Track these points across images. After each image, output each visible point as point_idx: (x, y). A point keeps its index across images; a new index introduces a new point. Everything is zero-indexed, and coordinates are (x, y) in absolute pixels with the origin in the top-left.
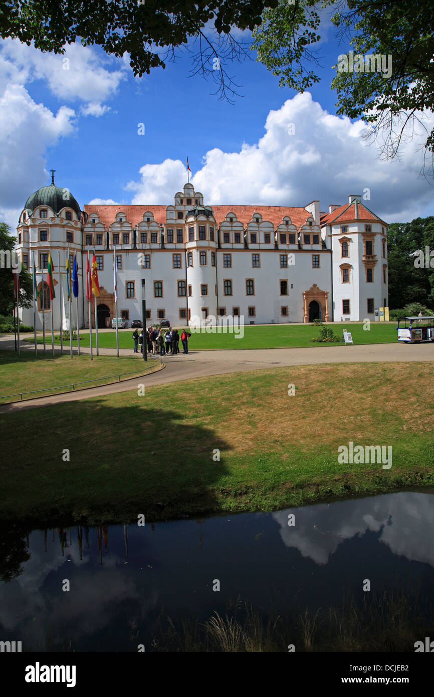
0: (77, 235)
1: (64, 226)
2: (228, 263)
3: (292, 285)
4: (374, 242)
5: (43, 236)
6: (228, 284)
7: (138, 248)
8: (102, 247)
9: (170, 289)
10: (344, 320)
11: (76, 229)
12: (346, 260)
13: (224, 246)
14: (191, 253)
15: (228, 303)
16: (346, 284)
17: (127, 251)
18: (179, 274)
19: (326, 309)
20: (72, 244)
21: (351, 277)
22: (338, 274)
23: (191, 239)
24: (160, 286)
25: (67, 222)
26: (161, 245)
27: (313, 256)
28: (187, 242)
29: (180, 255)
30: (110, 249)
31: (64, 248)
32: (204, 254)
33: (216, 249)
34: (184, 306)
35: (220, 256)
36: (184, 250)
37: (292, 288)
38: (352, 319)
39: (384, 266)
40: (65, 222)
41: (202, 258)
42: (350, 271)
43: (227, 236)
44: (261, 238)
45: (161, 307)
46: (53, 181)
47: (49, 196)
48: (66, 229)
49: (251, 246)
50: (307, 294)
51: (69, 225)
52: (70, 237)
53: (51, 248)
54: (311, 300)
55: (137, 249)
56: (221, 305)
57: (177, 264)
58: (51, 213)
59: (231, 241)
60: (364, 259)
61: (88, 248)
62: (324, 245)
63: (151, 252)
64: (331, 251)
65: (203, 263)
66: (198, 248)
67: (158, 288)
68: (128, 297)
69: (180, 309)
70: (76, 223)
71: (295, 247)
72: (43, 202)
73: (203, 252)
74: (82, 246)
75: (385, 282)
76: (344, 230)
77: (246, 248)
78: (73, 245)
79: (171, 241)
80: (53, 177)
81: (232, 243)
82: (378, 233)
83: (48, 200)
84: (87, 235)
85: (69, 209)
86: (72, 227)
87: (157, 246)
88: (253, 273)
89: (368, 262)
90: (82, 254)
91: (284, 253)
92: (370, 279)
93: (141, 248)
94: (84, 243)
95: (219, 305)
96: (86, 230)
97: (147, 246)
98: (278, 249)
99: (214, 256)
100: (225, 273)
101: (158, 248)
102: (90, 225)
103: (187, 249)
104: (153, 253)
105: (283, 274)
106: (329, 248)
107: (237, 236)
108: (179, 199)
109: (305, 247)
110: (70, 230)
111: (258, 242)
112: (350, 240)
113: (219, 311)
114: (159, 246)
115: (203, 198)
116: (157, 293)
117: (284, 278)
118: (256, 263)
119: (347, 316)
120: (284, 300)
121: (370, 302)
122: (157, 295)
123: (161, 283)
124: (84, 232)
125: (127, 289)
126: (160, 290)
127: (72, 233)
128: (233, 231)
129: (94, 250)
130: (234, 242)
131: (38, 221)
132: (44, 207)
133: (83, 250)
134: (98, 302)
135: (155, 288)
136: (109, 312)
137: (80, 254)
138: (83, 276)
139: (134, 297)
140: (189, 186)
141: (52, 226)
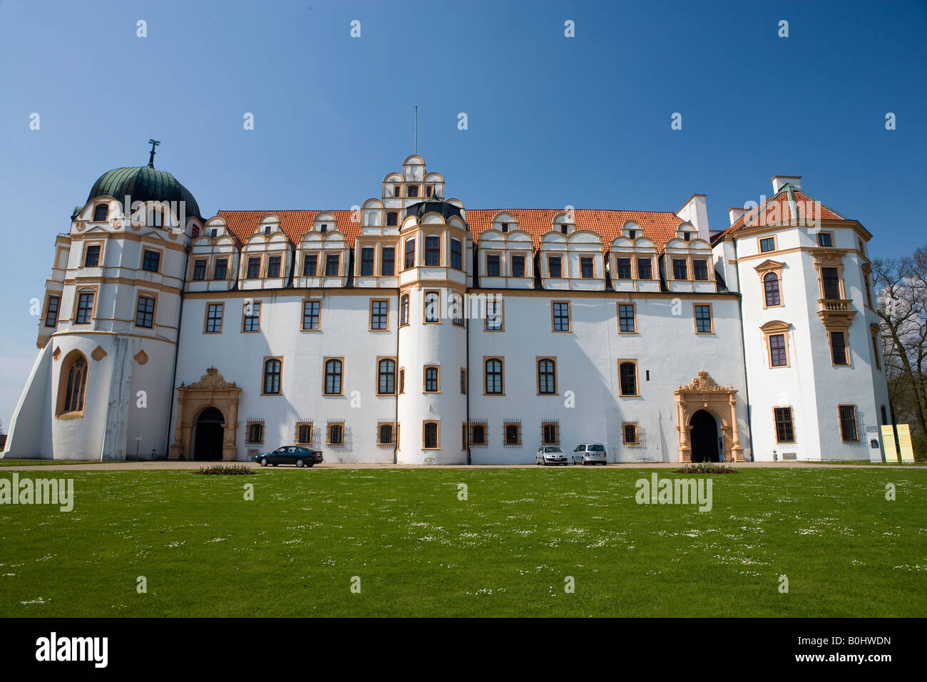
0: (173, 260)
1: (139, 238)
3: (648, 372)
4: (843, 270)
5: (91, 257)
6: (495, 368)
7: (295, 286)
8: (222, 285)
9: (360, 377)
10: (780, 458)
11: (169, 245)
12: (774, 314)
13: (485, 282)
14: (407, 296)
15: (493, 413)
16: (779, 371)
17: (274, 292)
18: (383, 345)
19: (734, 429)
20: (155, 275)
21: (791, 353)
22: (758, 347)
23: (409, 265)
24: (338, 371)
26: (346, 280)
27: (696, 306)
28: (400, 273)
29: (387, 301)
30: (240, 289)
31: (134, 282)
33: (468, 289)
34: (388, 418)
36: (396, 292)
37: (648, 379)
38: (800, 457)
40: (144, 231)
42: (788, 338)
43: (494, 262)
44: (572, 267)
45: (336, 418)
46: (152, 160)
47: (122, 180)
48: (143, 243)
49: (549, 284)
50: (684, 394)
51: (154, 236)
52: (152, 261)
53: (103, 280)
54: (695, 408)
55: (293, 288)
56: (477, 417)
57: (378, 321)
58: (114, 212)
59: (503, 272)
60: (821, 307)
61: (196, 286)
62: (720, 282)
63: (324, 296)
64: (738, 296)
66: (422, 283)
67: (333, 373)
68: (265, 392)
69: (379, 424)
70: (173, 234)
71: (655, 287)
72: (108, 191)
74: (184, 281)
76: (767, 246)
77: (539, 288)
78: (156, 278)
79: (367, 271)
80: (153, 153)
81: (506, 277)
82: (852, 251)
83: (118, 188)
84: (197, 261)
86: (162, 241)
87: (336, 283)
89: (830, 316)
90: (183, 298)
91: (627, 301)
92: (839, 357)
93: (303, 285)
94: (190, 276)
95: (471, 417)
96: (196, 250)
97: (314, 283)
98: (614, 292)
101: (340, 286)
102: (205, 241)
103: (401, 287)
104: (327, 298)
105: (625, 348)
106: (732, 288)
107: (518, 263)
108: (391, 187)
109: (675, 286)
110: (154, 247)
111: (566, 276)
112: (782, 267)
113: (471, 431)
114: (343, 282)
115: (443, 182)
116: (330, 384)
117: (628, 356)
118: (561, 320)
119: (787, 448)
120: (629, 408)
121: (848, 416)
122: (330, 390)
123: (341, 362)
124: (193, 254)
125: (266, 374)
126: (337, 378)
127: (159, 254)
128: (509, 251)
129: (206, 290)
130: (509, 275)
131: (88, 227)
132: (103, 201)
133: (186, 290)
134: (198, 403)
135: (327, 374)
136: (222, 425)
137: (175, 298)
138: (177, 344)
139: (278, 393)
140: (415, 161)
141: (112, 236)
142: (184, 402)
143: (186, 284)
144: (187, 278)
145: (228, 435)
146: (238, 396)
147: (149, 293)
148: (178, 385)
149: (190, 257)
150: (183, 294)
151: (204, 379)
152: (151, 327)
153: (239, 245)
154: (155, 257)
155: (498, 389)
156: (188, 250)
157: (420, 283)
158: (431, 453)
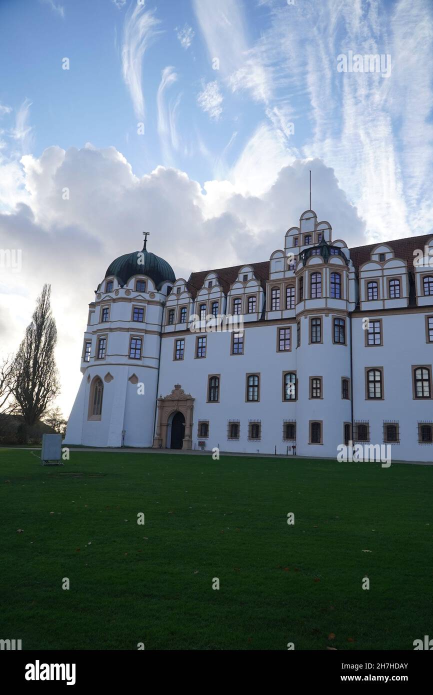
0: (153, 314)
1: (130, 300)
2: (376, 337)
5: (105, 315)
6: (375, 377)
9: (271, 386)
11: (149, 302)
13: (365, 307)
14: (300, 324)
15: (374, 414)
20: (142, 324)
23: (300, 298)
24: (257, 383)
25: (138, 294)
26: (260, 315)
29: (289, 328)
31: (128, 330)
32: (319, 323)
34: (290, 418)
36: (295, 321)
40: (133, 295)
41: (314, 329)
45: (255, 418)
48: (133, 303)
49: (423, 301)
51: (140, 298)
52: (138, 314)
53: (111, 330)
56: (359, 418)
57: (284, 344)
58: (116, 285)
59: (380, 296)
61: (170, 329)
65: (316, 339)
66: (309, 312)
67: (253, 385)
68: (210, 400)
69: (284, 423)
70: (152, 295)
73: (316, 319)
74: (162, 326)
77: (413, 305)
78: (143, 326)
79: (276, 308)
81: (384, 300)
83: (119, 270)
84: (169, 311)
85: (143, 277)
86: (145, 301)
87: (253, 317)
90: (161, 338)
94: (165, 322)
95: (354, 418)
96: (168, 304)
99: (340, 326)
101: (256, 320)
102: (174, 297)
103: (296, 316)
107: (395, 286)
108: (291, 239)
110: (140, 305)
113: (356, 429)
114: (258, 316)
115: (330, 228)
116: (250, 394)
122: (251, 398)
123: (258, 377)
124: (166, 307)
125: (210, 388)
126: (256, 389)
127: (143, 309)
128: (385, 278)
129: (174, 331)
130: (386, 298)
131: (103, 296)
132: (110, 278)
133: (163, 332)
134: (170, 409)
135: (248, 386)
136: (184, 424)
137: (156, 337)
138: (159, 369)
139: (217, 401)
140: (308, 215)
141: (114, 300)
142: (162, 408)
143: (163, 328)
144: (163, 324)
145: (187, 432)
146: (193, 403)
147: (137, 336)
148: (159, 397)
149: (165, 309)
150: (161, 335)
151: (173, 392)
152: (139, 359)
153: (194, 297)
154: (141, 311)
155: (378, 395)
156: (163, 305)
157: (305, 312)
158: (315, 446)
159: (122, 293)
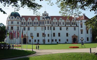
0: (20, 23)
1: (17, 21)
2: (54, 29)
3: (69, 34)
5: (12, 23)
6: (54, 34)
8: (25, 25)
9: (41, 35)
11: (19, 21)
12: (82, 29)
14: (46, 27)
15: (54, 38)
16: (82, 34)
17: (31, 26)
19: (77, 40)
21: (83, 32)
26: (39, 25)
27: (74, 27)
28: (45, 24)
29: (43, 27)
30: (27, 26)
32: (49, 27)
33: (51, 26)
34: (44, 39)
35: (52, 28)
39: (91, 30)
40: (17, 20)
43: (54, 23)
44: (62, 23)
45: (38, 39)
46: (15, 10)
49: (59, 25)
50: (72, 36)
52: (18, 23)
53: (14, 25)
54: (74, 38)
55: (33, 26)
57: (42, 29)
58: (14, 17)
62: (77, 25)
65: (48, 29)
67: (38, 35)
71: (70, 25)
72: (13, 15)
75: (91, 33)
76: (81, 22)
78: (18, 25)
79: (41, 24)
81: (55, 25)
85: (18, 17)
88: (60, 31)
92: (87, 33)
95: (52, 39)
97: (35, 25)
98: (66, 26)
99: (51, 28)
100: (53, 31)
104: (37, 27)
105: (67, 32)
107: (56, 23)
108: (43, 15)
109: (72, 25)
112: (82, 24)
115: (48, 14)
118: (61, 29)
120: (67, 38)
121: (88, 38)
125: (31, 35)
131: (11, 19)
140: (45, 12)
141: (14, 20)
146: (28, 37)
150: (21, 26)
153: (27, 21)
156: (21, 21)
157: (47, 26)
158: (49, 42)
159: (15, 19)
